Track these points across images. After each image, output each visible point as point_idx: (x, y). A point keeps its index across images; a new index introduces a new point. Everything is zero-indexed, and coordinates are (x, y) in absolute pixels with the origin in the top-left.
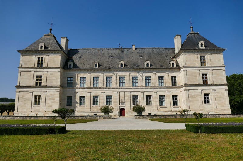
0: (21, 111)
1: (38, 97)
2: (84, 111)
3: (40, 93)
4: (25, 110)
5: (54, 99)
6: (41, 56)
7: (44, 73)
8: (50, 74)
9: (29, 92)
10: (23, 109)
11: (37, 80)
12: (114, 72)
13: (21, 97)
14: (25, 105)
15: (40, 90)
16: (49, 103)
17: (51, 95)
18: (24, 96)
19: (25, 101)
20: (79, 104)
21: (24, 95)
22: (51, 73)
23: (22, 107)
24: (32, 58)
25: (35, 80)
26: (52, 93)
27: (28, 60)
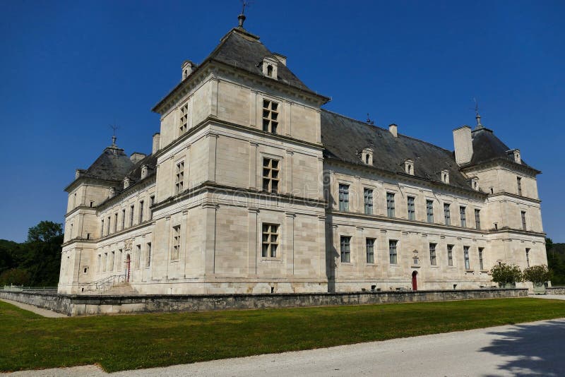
0: (227, 275)
1: (270, 228)
2: (351, 277)
3: (276, 218)
4: (236, 273)
5: (314, 241)
6: (271, 99)
7: (284, 153)
8: (298, 162)
9: (246, 210)
10: (230, 268)
11: (266, 172)
12: (400, 184)
13: (223, 226)
14: (237, 253)
15: (279, 209)
16: (301, 253)
17: (305, 225)
18: (232, 222)
19: (236, 239)
20: (340, 258)
21: (232, 218)
22: (301, 157)
23: (226, 259)
24: (248, 96)
25: (260, 172)
26: (308, 220)
27: (237, 100)
